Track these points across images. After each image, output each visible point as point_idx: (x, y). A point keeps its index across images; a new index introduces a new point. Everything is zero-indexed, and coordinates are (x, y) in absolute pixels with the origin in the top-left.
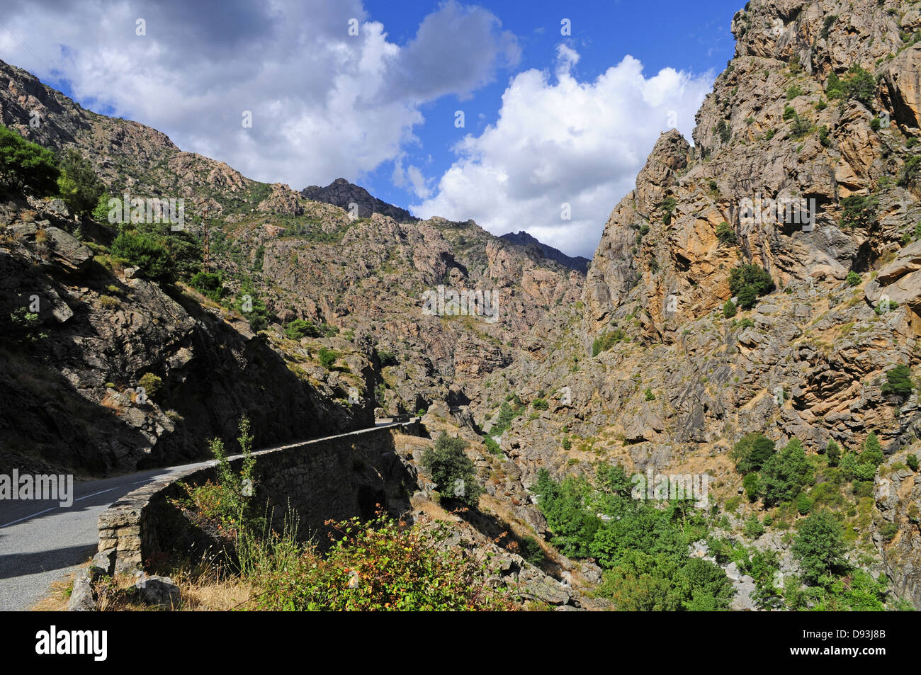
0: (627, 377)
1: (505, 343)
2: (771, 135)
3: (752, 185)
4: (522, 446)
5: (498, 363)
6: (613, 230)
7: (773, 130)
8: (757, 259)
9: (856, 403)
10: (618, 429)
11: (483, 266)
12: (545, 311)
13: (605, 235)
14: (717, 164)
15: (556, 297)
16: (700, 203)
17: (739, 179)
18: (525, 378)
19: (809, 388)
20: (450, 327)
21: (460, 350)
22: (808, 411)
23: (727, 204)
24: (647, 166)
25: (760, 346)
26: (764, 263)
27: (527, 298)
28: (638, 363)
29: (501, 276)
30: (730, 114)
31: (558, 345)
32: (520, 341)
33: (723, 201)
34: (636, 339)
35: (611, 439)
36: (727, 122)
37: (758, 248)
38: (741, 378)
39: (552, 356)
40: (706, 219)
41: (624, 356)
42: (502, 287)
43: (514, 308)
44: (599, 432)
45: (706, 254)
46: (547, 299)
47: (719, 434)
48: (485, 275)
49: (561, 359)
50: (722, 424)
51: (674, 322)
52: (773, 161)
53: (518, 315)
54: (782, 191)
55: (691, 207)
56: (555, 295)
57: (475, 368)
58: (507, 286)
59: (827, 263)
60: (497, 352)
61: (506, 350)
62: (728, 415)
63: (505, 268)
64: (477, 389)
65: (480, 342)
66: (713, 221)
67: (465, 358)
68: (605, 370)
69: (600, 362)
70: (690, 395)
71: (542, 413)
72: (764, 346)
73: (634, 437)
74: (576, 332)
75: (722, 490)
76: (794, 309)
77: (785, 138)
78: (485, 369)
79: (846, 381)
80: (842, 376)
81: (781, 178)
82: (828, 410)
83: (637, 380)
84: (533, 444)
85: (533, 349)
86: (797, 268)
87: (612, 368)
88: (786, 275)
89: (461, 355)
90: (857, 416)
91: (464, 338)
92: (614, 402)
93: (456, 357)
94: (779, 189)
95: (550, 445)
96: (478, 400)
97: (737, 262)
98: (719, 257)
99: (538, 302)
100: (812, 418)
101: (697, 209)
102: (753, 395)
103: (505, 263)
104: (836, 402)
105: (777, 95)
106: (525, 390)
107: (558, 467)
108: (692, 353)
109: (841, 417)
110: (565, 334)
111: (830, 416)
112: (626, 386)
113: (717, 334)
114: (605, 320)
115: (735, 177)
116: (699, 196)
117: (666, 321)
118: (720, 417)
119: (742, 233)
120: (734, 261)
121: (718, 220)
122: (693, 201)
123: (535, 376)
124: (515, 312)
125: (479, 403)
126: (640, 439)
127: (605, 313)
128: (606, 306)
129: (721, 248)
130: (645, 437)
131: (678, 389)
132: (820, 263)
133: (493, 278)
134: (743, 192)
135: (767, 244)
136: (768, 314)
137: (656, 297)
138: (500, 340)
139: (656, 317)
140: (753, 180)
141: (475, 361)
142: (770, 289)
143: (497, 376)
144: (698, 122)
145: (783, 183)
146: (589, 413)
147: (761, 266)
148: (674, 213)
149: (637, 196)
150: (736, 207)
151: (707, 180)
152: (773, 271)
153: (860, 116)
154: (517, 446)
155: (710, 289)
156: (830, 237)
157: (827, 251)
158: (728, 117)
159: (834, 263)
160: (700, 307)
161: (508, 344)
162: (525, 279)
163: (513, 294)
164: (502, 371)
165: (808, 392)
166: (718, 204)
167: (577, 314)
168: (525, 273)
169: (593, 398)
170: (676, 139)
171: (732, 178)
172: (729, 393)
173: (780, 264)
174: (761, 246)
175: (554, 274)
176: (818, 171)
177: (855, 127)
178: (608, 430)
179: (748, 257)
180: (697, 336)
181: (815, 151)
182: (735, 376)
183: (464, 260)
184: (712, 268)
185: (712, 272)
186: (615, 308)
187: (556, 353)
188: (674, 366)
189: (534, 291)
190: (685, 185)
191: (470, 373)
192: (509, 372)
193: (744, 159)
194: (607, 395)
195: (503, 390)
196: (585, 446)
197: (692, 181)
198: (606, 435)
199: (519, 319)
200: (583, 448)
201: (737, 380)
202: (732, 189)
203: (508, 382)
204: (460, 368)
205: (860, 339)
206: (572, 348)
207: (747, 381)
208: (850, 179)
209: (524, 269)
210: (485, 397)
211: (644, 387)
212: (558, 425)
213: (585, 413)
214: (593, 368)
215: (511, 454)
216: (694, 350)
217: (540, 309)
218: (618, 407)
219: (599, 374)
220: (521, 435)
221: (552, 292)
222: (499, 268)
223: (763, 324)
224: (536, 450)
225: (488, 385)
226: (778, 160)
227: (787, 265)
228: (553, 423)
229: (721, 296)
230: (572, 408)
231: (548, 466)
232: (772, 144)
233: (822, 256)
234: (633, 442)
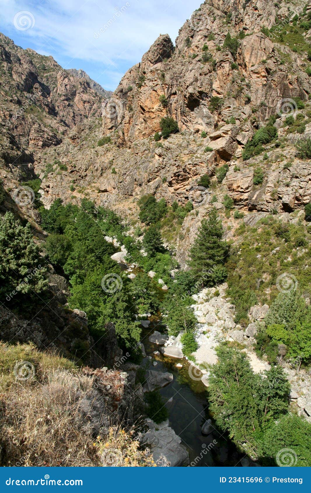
0: (107, 161)
1: (59, 132)
2: (195, 56)
3: (180, 80)
4: (51, 187)
5: (54, 143)
6: (125, 82)
7: (196, 54)
8: (174, 116)
9: (188, 187)
10: (97, 185)
11: (54, 86)
12: (85, 118)
13: (121, 84)
14: (168, 65)
15: (92, 112)
16: (155, 82)
17: (175, 75)
18: (66, 153)
19: (174, 178)
20: (29, 118)
21: (33, 132)
22: (172, 188)
23: (167, 86)
24: (149, 51)
25: (163, 157)
26: (176, 119)
27: (77, 109)
28: (113, 155)
29: (64, 94)
30: (193, 35)
31: (86, 139)
32: (68, 132)
33: (166, 84)
34: (115, 143)
35: (94, 189)
36: (191, 39)
37: (176, 111)
38: (152, 170)
39: (81, 144)
40: (156, 91)
41: (108, 150)
42: (63, 100)
43: (68, 113)
44: (89, 185)
45: (153, 108)
46: (87, 112)
47: (139, 193)
48: (54, 91)
49: (86, 146)
50: (141, 189)
51: (134, 138)
52: (191, 71)
53: (70, 118)
54: (190, 86)
55: (151, 84)
56: (92, 110)
57: (41, 143)
58: (67, 100)
59: (202, 125)
60: (55, 136)
61: (59, 136)
62: (143, 185)
63: (66, 89)
64: (39, 155)
65: (46, 129)
66: (159, 93)
67: (36, 137)
68: (97, 156)
69: (96, 152)
70: (131, 174)
71: (64, 172)
72: (165, 157)
73: (103, 189)
74: (97, 133)
75: (132, 217)
76: (182, 143)
77: (199, 61)
78: (45, 145)
79: (187, 178)
80: (186, 175)
81: (192, 80)
82: (178, 189)
83: (111, 163)
84: (56, 186)
85: (73, 139)
86: (189, 124)
87: (101, 155)
88: (184, 126)
89: (33, 134)
90: (187, 193)
91: (36, 126)
92: (98, 172)
93: (30, 136)
94: (190, 85)
95: (64, 188)
96: (39, 161)
97: (165, 116)
98: (158, 111)
99: (82, 113)
100: (173, 191)
101: (153, 85)
102: (155, 178)
103: (67, 87)
104: (182, 186)
105: (216, 32)
106: (65, 159)
107: (66, 199)
108: (136, 154)
109: (182, 192)
110: (90, 133)
111: (179, 191)
112: (105, 165)
113: (148, 148)
114: (113, 130)
115: (174, 73)
116: (156, 79)
117: (130, 137)
118: (140, 185)
119: (170, 102)
120: (164, 115)
121: (161, 94)
122: (153, 81)
123: (71, 153)
124: (68, 116)
125: (40, 163)
126: (106, 191)
127: (113, 126)
128: (114, 122)
129: (160, 108)
130: (108, 190)
131: (126, 170)
132: (199, 124)
133: (59, 94)
134: (175, 83)
135: (179, 110)
136: (171, 143)
137: (128, 124)
138: (57, 130)
139: (126, 134)
140: (181, 78)
141: (41, 139)
142: (176, 131)
143: (50, 150)
144: (180, 34)
145: (192, 83)
146: (86, 176)
147: (175, 120)
148: (143, 84)
149: (141, 67)
150: (170, 89)
151: (161, 71)
152: (180, 124)
153: (228, 61)
154: (49, 187)
155: (151, 126)
156: (205, 113)
157: (203, 119)
158: (192, 37)
159: (204, 125)
160: (145, 133)
161: (61, 133)
162: (77, 98)
163: (69, 105)
164: (55, 148)
165: (173, 180)
166: (163, 85)
167: (99, 123)
168: (77, 95)
169: (89, 169)
170: (167, 40)
171: (172, 74)
172: (145, 175)
173: (183, 121)
174: (177, 110)
175: (93, 98)
176: (206, 81)
177: (225, 65)
178: (93, 185)
179: (170, 114)
180: (140, 147)
181: (208, 72)
182: (150, 168)
183: (44, 80)
184: (154, 116)
185: (154, 118)
186: (118, 124)
187: (84, 142)
188: (127, 159)
189: (81, 106)
190: (151, 71)
191: (38, 146)
192: (58, 148)
193: (180, 66)
194: (96, 168)
195: (53, 157)
196: (81, 190)
197: (155, 70)
198: (91, 187)
199: (70, 120)
200: (80, 192)
201: (150, 170)
202: (171, 79)
203: (56, 154)
204: (33, 142)
205: (195, 161)
206: (93, 141)
207: (155, 171)
208: (218, 89)
209: (77, 92)
210: (43, 160)
211: (113, 167)
212: (71, 179)
213: (84, 175)
214: (92, 154)
215: (45, 190)
216: (137, 154)
217: (83, 117)
218: (99, 174)
219: (94, 157)
220: (52, 181)
221: (91, 108)
222: (63, 88)
223: (167, 147)
224: (57, 190)
225: (46, 154)
226: (193, 71)
227: (186, 122)
228: (68, 178)
229: (156, 130)
230: (78, 172)
231: (63, 198)
232: (193, 62)
233: (200, 121)
234: (103, 191)
